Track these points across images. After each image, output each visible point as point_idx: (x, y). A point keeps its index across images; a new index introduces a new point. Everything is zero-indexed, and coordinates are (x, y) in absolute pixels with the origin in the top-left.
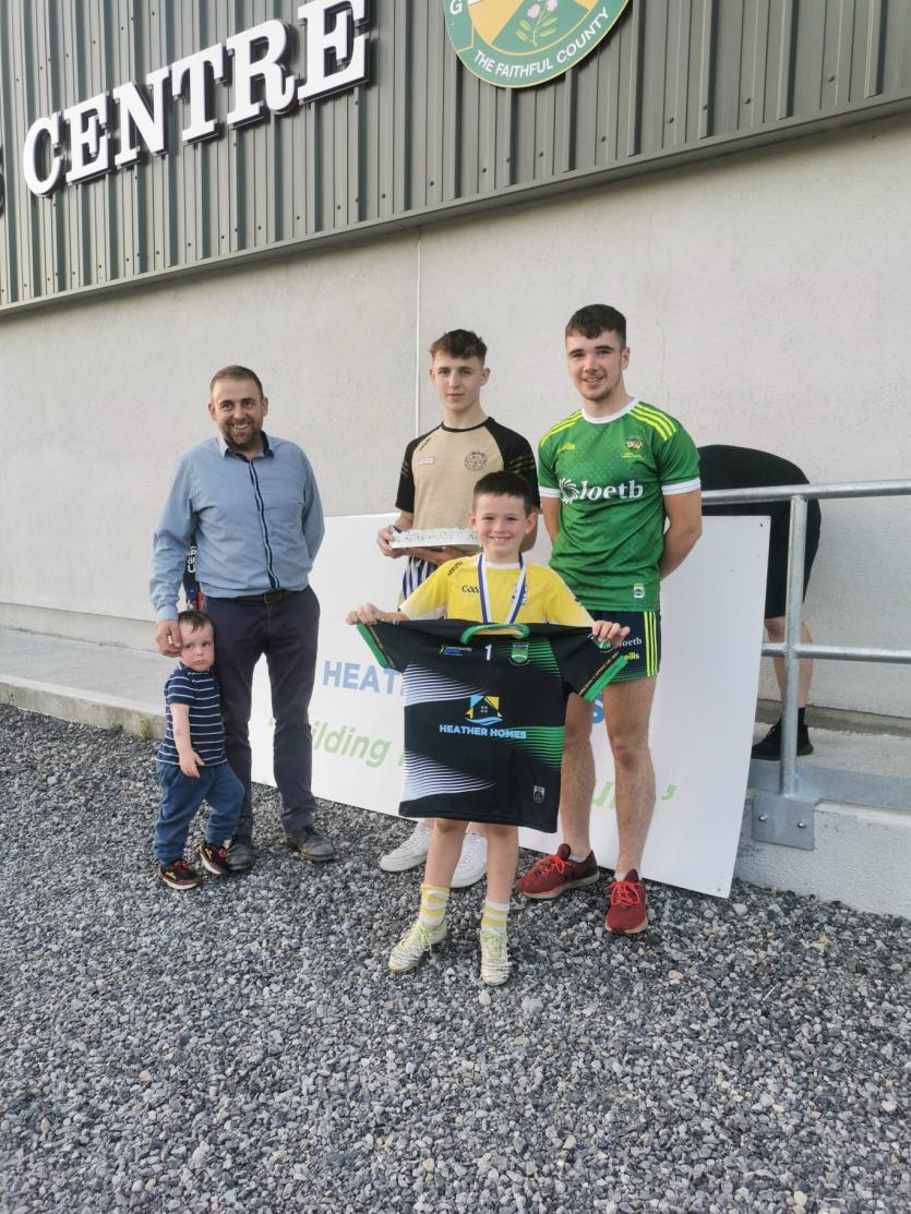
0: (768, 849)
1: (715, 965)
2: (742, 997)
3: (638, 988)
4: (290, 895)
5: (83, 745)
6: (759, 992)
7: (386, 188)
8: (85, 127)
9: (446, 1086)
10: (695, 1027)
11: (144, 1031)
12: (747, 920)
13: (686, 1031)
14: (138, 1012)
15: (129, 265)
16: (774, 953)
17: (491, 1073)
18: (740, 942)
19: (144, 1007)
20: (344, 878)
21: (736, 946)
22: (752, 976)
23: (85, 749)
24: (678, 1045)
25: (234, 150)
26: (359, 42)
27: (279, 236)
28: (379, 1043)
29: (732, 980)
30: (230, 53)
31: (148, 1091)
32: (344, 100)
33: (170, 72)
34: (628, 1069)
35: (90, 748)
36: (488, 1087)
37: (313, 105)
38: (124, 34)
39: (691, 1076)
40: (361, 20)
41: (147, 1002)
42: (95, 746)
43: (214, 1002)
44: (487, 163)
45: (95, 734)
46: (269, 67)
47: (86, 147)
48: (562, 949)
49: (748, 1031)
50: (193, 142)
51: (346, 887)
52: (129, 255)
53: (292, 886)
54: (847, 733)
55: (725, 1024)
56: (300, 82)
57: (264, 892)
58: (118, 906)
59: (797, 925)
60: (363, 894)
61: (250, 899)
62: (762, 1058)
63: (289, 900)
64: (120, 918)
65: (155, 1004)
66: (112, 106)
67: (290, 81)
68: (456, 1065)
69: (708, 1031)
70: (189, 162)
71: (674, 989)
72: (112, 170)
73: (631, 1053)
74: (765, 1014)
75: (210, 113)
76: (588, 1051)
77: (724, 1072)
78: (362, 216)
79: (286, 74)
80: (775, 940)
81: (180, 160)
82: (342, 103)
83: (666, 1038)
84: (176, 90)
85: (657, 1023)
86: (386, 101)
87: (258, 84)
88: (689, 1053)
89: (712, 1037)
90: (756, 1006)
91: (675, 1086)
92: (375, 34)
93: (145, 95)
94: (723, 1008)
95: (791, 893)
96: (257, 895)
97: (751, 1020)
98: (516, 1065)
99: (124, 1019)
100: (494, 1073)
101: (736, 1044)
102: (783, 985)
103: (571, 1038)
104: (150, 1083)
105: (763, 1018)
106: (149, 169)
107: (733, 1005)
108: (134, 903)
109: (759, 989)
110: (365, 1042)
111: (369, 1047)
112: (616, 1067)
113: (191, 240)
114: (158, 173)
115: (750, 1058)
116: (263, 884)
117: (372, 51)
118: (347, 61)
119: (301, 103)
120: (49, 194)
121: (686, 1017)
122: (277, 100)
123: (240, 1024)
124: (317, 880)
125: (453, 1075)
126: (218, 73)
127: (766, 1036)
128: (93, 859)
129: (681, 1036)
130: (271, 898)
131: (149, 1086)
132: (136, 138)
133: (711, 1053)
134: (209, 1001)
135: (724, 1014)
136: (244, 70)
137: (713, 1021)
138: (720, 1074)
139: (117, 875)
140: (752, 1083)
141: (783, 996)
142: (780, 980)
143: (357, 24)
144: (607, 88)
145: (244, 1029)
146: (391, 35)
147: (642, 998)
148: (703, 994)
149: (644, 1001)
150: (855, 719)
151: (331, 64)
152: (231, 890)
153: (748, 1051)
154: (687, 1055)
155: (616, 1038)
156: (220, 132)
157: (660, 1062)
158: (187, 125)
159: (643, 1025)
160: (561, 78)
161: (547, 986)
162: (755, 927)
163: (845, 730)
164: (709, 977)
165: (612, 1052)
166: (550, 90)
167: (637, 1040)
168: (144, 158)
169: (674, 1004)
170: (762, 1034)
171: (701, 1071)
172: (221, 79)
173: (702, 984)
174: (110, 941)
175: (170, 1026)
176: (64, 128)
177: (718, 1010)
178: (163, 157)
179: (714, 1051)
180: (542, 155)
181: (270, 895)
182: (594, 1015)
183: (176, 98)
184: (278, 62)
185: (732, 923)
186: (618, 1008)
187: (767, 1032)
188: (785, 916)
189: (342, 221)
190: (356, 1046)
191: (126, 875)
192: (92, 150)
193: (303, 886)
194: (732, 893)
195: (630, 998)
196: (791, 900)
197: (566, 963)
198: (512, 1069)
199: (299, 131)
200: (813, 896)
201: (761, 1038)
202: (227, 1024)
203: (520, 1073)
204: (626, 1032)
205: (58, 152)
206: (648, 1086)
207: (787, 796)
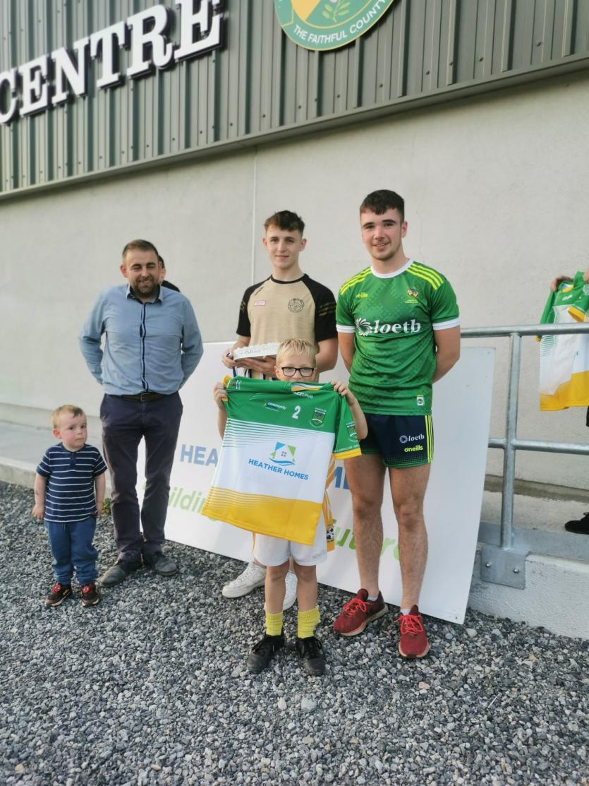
0: (492, 588)
1: (453, 678)
2: (473, 705)
3: (396, 696)
4: (146, 618)
5: (16, 501)
6: (485, 700)
7: (233, 119)
8: (33, 78)
9: (248, 780)
10: (438, 730)
11: (24, 729)
12: (476, 641)
13: (431, 733)
14: (22, 713)
15: (60, 171)
16: (496, 669)
17: (284, 768)
18: (471, 659)
19: (27, 709)
20: (186, 604)
21: (468, 662)
22: (480, 687)
23: (17, 503)
24: (425, 745)
25: (131, 93)
26: (216, 19)
27: (161, 151)
28: (200, 741)
29: (466, 690)
30: (129, 28)
31: (20, 782)
32: (205, 59)
33: (90, 41)
34: (387, 766)
35: (21, 503)
36: (280, 781)
37: (185, 63)
38: (60, 15)
39: (434, 772)
40: (218, 5)
41: (31, 704)
42: (24, 501)
43: (80, 705)
44: (302, 102)
45: (26, 492)
46: (155, 37)
47: (33, 92)
48: (342, 664)
49: (477, 733)
50: (104, 88)
51: (188, 612)
52: (61, 164)
53: (149, 610)
54: (546, 499)
55: (460, 727)
56: (176, 47)
57: (128, 615)
58: (21, 625)
59: (513, 645)
60: (199, 618)
61: (117, 621)
62: (488, 758)
63: (146, 621)
64: (21, 634)
65: (36, 707)
66: (51, 64)
67: (169, 46)
68: (257, 761)
69: (447, 734)
70: (101, 101)
71: (423, 697)
72: (50, 107)
73: (389, 753)
74: (490, 719)
75: (116, 67)
76: (357, 749)
77: (460, 770)
78: (217, 138)
79: (167, 41)
80: (497, 657)
81: (95, 101)
82: (204, 62)
83: (416, 739)
84: (93, 52)
85: (410, 726)
86: (234, 60)
87: (148, 50)
88: (433, 752)
89: (450, 739)
90: (483, 712)
91: (422, 782)
92: (227, 15)
93: (73, 56)
94: (459, 714)
95: (508, 620)
96: (122, 618)
97: (480, 724)
98: (302, 762)
99: (11, 719)
100: (285, 768)
101: (468, 745)
102: (503, 695)
103: (345, 738)
104: (23, 775)
105: (488, 722)
106: (75, 107)
107: (466, 711)
108: (33, 622)
109: (485, 698)
110: (190, 741)
111: (193, 745)
112: (378, 765)
113: (102, 154)
114: (80, 109)
115: (479, 757)
116: (128, 609)
117: (224, 26)
118: (207, 32)
119: (177, 61)
120: (8, 123)
121: (431, 722)
122: (160, 59)
123: (98, 724)
124: (167, 606)
125: (254, 770)
126: (121, 41)
127: (491, 738)
128: (9, 587)
129: (427, 738)
130: (133, 620)
131: (21, 778)
132: (66, 85)
133: (449, 752)
134: (76, 704)
135: (459, 719)
136: (139, 39)
137: (451, 726)
138: (456, 770)
139: (24, 600)
140: (480, 779)
141: (503, 704)
142: (501, 691)
143: (215, 8)
144: (384, 50)
145: (101, 728)
146: (237, 15)
147: (399, 705)
148: (444, 702)
149: (401, 708)
150: (551, 490)
151: (197, 35)
152: (104, 613)
153: (478, 751)
154: (432, 754)
155: (378, 739)
156: (122, 82)
157: (411, 760)
158: (100, 77)
159: (399, 727)
160: (352, 44)
161: (329, 695)
162: (482, 647)
163: (544, 497)
164: (449, 688)
165: (375, 751)
166: (345, 52)
167: (395, 741)
168: (71, 99)
169: (422, 710)
170: (488, 736)
171: (442, 768)
172: (124, 45)
173: (443, 694)
174: (11, 653)
175: (45, 725)
176: (19, 79)
177: (454, 715)
178: (84, 98)
179: (452, 750)
180: (339, 96)
181: (132, 618)
182: (363, 719)
183: (93, 58)
184: (162, 33)
185: (466, 644)
186: (381, 713)
187: (491, 735)
188: (504, 638)
189: (203, 141)
190: (183, 744)
191: (30, 600)
192: (37, 93)
193: (157, 611)
194: (466, 619)
195: (390, 705)
196: (508, 625)
197: (344, 675)
198: (299, 765)
199: (175, 80)
200: (524, 623)
201: (487, 740)
202: (88, 724)
203: (304, 769)
204: (386, 734)
205: (15, 95)
206: (401, 781)
207: (506, 549)
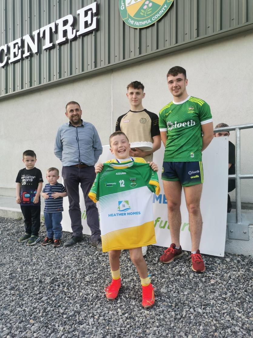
0: (234, 241)
1: (224, 277)
2: (236, 286)
3: (201, 285)
4: (79, 262)
5: (9, 224)
6: (241, 285)
7: (103, 59)
8: (15, 47)
9: (141, 320)
10: (224, 296)
11: (31, 306)
12: (231, 263)
13: (221, 298)
14: (29, 300)
15: (27, 85)
16: (243, 273)
17: (156, 315)
18: (230, 270)
19: (31, 299)
20: (96, 256)
21: (229, 271)
22: (237, 280)
23: (10, 225)
24: (220, 302)
25: (58, 51)
26: (95, 19)
27: (71, 74)
28: (115, 306)
29: (232, 281)
30: (57, 25)
31: (33, 327)
32: (90, 35)
33: (40, 31)
34: (204, 311)
35: (12, 224)
36: (156, 319)
37: (81, 37)
38: (26, 22)
39: (227, 312)
40: (95, 13)
41: (32, 297)
42: (13, 224)
43: (56, 296)
44: (132, 49)
45: (13, 220)
46: (68, 27)
47: (15, 53)
48: (172, 274)
49: (242, 297)
50: (46, 49)
51: (98, 259)
52: (27, 82)
53: (79, 259)
54: (248, 210)
55: (233, 295)
56: (77, 31)
57: (70, 262)
58: (21, 268)
59: (247, 264)
60: (103, 261)
61: (66, 264)
62: (249, 305)
63: (79, 263)
64: (22, 271)
65: (35, 297)
66: (23, 42)
67: (75, 31)
68: (143, 313)
69: (228, 297)
70: (45, 55)
71: (213, 285)
73: (204, 305)
74: (246, 291)
75: (51, 41)
76: (188, 305)
77: (238, 311)
78: (96, 66)
79: (73, 29)
80: (242, 269)
81: (42, 55)
83: (215, 300)
84: (41, 35)
85: (210, 296)
86: (102, 35)
87: (65, 33)
88: (224, 305)
89: (230, 299)
90: (242, 289)
91: (222, 316)
92: (99, 17)
93: (32, 38)
94: (231, 290)
95: (242, 255)
96: (68, 262)
97: (242, 293)
98: (165, 312)
99: (24, 302)
100: (157, 315)
101: (239, 301)
102: (249, 282)
103: (182, 302)
104: (34, 324)
105: (245, 293)
106: (33, 58)
107: (234, 289)
108: (27, 266)
109: (241, 284)
110: (110, 307)
111: (111, 308)
112: (200, 310)
113: (45, 77)
114: (35, 59)
115: (245, 306)
116: (70, 259)
117: (98, 21)
118: (91, 24)
119: (78, 36)
120: (3, 67)
121: (219, 293)
122: (70, 36)
123: (65, 302)
124: (88, 257)
125: (143, 316)
126: (54, 30)
127: (248, 298)
128: (13, 255)
129: (219, 299)
130: (73, 263)
131: (33, 325)
132: (29, 49)
133: (231, 304)
134: (54, 295)
135: (232, 292)
136: (61, 29)
137: (229, 294)
138: (237, 311)
139: (21, 258)
140: (249, 314)
141: (250, 285)
142: (247, 281)
143: (94, 14)
144: (167, 27)
145: (67, 304)
146: (104, 17)
147: (203, 288)
148: (223, 286)
149: (204, 289)
150: (250, 205)
151: (86, 25)
152: (59, 261)
153: (244, 303)
154: (223, 306)
155: (197, 301)
157: (214, 308)
158: (44, 45)
159: (205, 297)
160: (153, 25)
161: (170, 286)
162: (234, 265)
164: (224, 280)
165: (197, 305)
166: (150, 28)
167: (205, 301)
168: (31, 55)
169: (214, 290)
170: (247, 298)
171: (230, 310)
172: (54, 32)
173: (222, 283)
174: (19, 278)
175: (40, 304)
176: (8, 49)
177: (230, 291)
178: (37, 55)
179: (232, 304)
180: (148, 46)
181: (72, 262)
182: (188, 294)
183: (41, 38)
184: (71, 26)
185: (226, 265)
186: (196, 292)
187: (248, 297)
188: (243, 262)
189: (90, 68)
190: (107, 308)
191: (24, 259)
192: (17, 53)
193: (83, 259)
194: (224, 256)
195: (198, 289)
196: (243, 257)
197: (174, 278)
198: (163, 313)
199: (77, 45)
200: (250, 256)
201: (247, 299)
202: (61, 303)
203: (166, 314)
204: (200, 299)
205: (6, 55)
206: (213, 316)
